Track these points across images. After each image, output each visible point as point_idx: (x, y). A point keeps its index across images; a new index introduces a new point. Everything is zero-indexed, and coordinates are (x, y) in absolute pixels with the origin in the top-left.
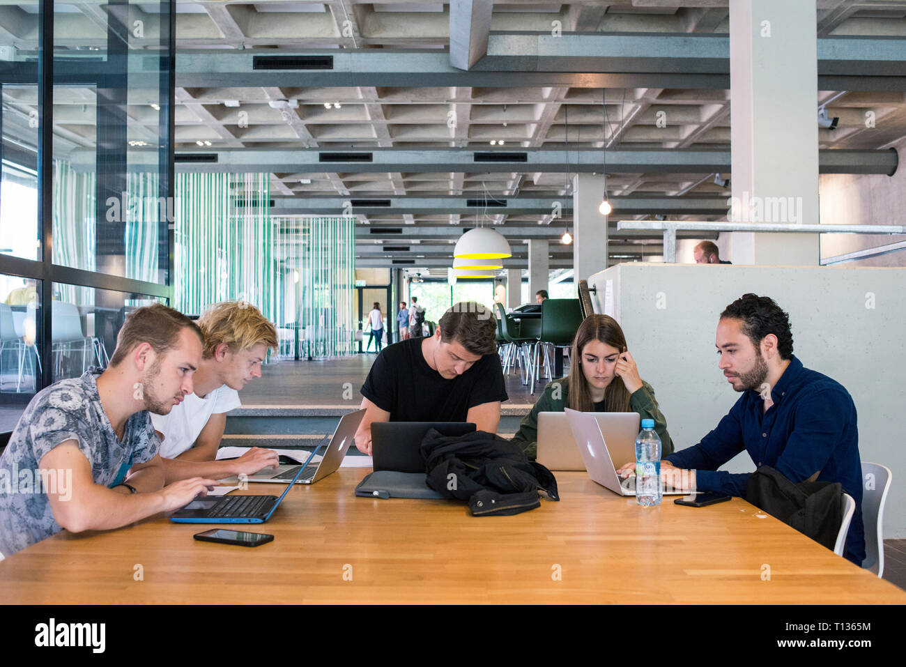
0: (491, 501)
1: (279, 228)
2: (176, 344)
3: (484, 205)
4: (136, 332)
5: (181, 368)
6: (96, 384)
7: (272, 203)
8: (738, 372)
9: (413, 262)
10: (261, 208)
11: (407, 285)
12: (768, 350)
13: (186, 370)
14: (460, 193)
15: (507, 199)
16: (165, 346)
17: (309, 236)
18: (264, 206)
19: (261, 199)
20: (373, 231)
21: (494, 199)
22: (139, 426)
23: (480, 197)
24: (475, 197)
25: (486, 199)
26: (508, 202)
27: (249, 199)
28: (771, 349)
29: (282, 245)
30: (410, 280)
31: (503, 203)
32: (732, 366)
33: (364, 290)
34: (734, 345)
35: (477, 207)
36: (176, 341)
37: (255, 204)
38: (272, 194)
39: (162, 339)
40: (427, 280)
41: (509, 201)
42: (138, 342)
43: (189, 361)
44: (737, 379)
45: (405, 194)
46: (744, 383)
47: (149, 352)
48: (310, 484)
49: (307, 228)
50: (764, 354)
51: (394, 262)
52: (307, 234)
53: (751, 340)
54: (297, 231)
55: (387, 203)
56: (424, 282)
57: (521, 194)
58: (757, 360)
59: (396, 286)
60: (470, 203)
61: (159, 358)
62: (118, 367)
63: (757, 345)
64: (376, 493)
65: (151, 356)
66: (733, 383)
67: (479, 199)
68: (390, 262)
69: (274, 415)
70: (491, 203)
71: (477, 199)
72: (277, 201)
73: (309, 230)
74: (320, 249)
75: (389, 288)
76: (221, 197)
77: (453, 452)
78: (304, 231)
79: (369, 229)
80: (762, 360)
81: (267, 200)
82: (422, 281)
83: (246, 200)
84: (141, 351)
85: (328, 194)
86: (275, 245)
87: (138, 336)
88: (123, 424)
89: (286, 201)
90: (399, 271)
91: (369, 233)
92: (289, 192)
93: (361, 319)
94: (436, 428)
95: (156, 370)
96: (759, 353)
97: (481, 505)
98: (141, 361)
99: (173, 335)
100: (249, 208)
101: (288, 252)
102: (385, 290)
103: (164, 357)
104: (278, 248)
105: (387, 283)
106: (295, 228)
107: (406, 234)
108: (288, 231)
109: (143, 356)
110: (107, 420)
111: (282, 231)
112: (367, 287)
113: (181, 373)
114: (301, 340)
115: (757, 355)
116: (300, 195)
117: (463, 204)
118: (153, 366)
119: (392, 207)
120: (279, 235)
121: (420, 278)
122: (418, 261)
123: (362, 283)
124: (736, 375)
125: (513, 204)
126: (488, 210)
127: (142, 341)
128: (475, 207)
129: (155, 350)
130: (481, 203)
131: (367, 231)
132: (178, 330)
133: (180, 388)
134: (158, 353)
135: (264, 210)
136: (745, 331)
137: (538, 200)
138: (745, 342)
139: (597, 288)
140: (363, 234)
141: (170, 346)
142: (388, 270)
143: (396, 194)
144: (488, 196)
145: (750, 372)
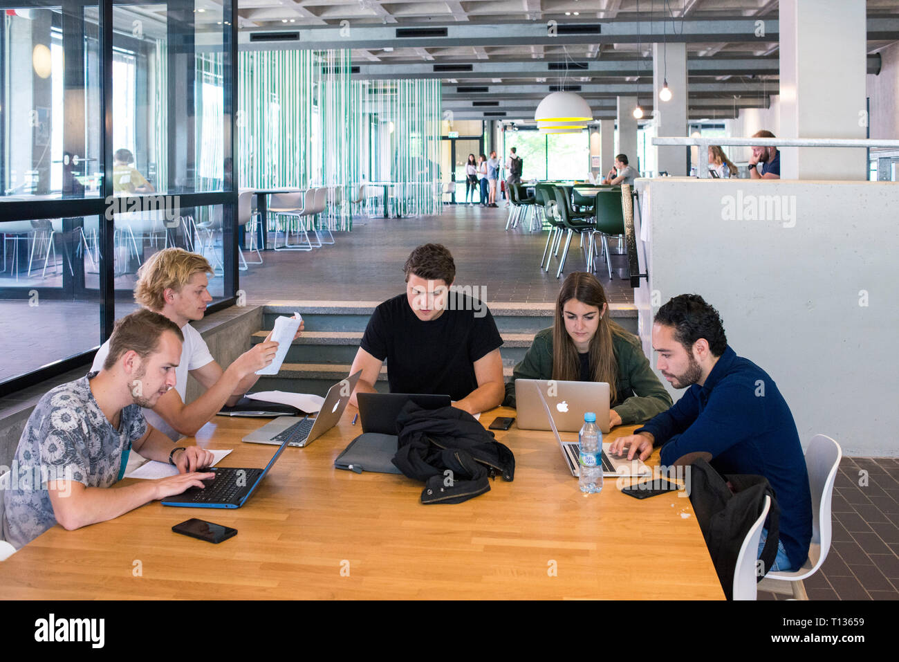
0: (440, 489)
1: (367, 88)
2: (158, 348)
3: (565, 68)
4: (123, 341)
5: (164, 368)
6: (90, 385)
7: (355, 70)
8: (673, 373)
9: (504, 114)
10: (342, 75)
11: (502, 133)
12: (700, 353)
13: (167, 368)
14: (542, 56)
15: (588, 62)
16: (148, 351)
17: (396, 96)
18: (346, 72)
19: (342, 66)
20: (460, 90)
21: (573, 62)
22: (133, 417)
23: (561, 60)
24: (556, 60)
25: (566, 62)
26: (589, 65)
27: (332, 66)
28: (703, 353)
29: (370, 101)
30: (505, 128)
31: (585, 66)
32: (668, 368)
33: (456, 141)
34: (668, 351)
35: (558, 71)
36: (157, 346)
37: (337, 70)
38: (355, 60)
39: (145, 345)
40: (521, 128)
41: (590, 63)
42: (126, 350)
43: (171, 362)
44: (674, 379)
45: (487, 58)
46: (681, 383)
47: (134, 357)
48: (303, 447)
49: (394, 87)
50: (697, 357)
51: (486, 114)
52: (395, 94)
53: (683, 346)
54: (385, 91)
55: (470, 68)
56: (519, 129)
57: (603, 57)
58: (690, 364)
59: (489, 136)
60: (552, 66)
61: (143, 362)
62: (110, 371)
63: (689, 350)
64: (351, 467)
65: (137, 361)
66: (672, 382)
67: (561, 62)
68: (481, 114)
69: (331, 313)
70: (572, 66)
71: (558, 62)
72: (362, 68)
73: (396, 90)
74: (407, 105)
75: (481, 139)
76: (305, 65)
77: (421, 430)
78: (392, 91)
79: (456, 88)
80: (695, 363)
81: (348, 67)
82: (516, 129)
83: (328, 67)
84: (128, 358)
85: (410, 59)
86: (364, 102)
87: (125, 344)
88: (118, 415)
89: (371, 67)
90: (492, 123)
91: (455, 92)
92: (375, 58)
93: (453, 170)
94: (415, 400)
95: (141, 373)
96: (691, 357)
97: (431, 493)
98: (129, 366)
99: (154, 341)
100: (331, 75)
101: (376, 108)
102: (478, 141)
103: (148, 361)
104: (367, 104)
105: (479, 135)
106: (383, 88)
107: (492, 92)
108: (376, 91)
109: (130, 363)
110: (103, 414)
111: (370, 91)
112: (460, 138)
113: (164, 371)
114: (390, 196)
115: (690, 359)
116: (386, 61)
117: (544, 67)
118: (139, 369)
119: (474, 71)
120: (367, 95)
121: (515, 127)
122: (509, 114)
123: (455, 135)
124: (672, 376)
125: (594, 67)
126: (569, 72)
127: (129, 349)
128: (556, 70)
129: (140, 355)
130: (562, 66)
131: (454, 90)
132: (159, 335)
133: (165, 382)
134: (142, 357)
135: (346, 76)
136: (677, 338)
137: (620, 63)
138: (678, 348)
139: (639, 193)
140: (450, 93)
141: (153, 351)
142: (480, 122)
143: (479, 58)
144: (569, 59)
145: (685, 374)
